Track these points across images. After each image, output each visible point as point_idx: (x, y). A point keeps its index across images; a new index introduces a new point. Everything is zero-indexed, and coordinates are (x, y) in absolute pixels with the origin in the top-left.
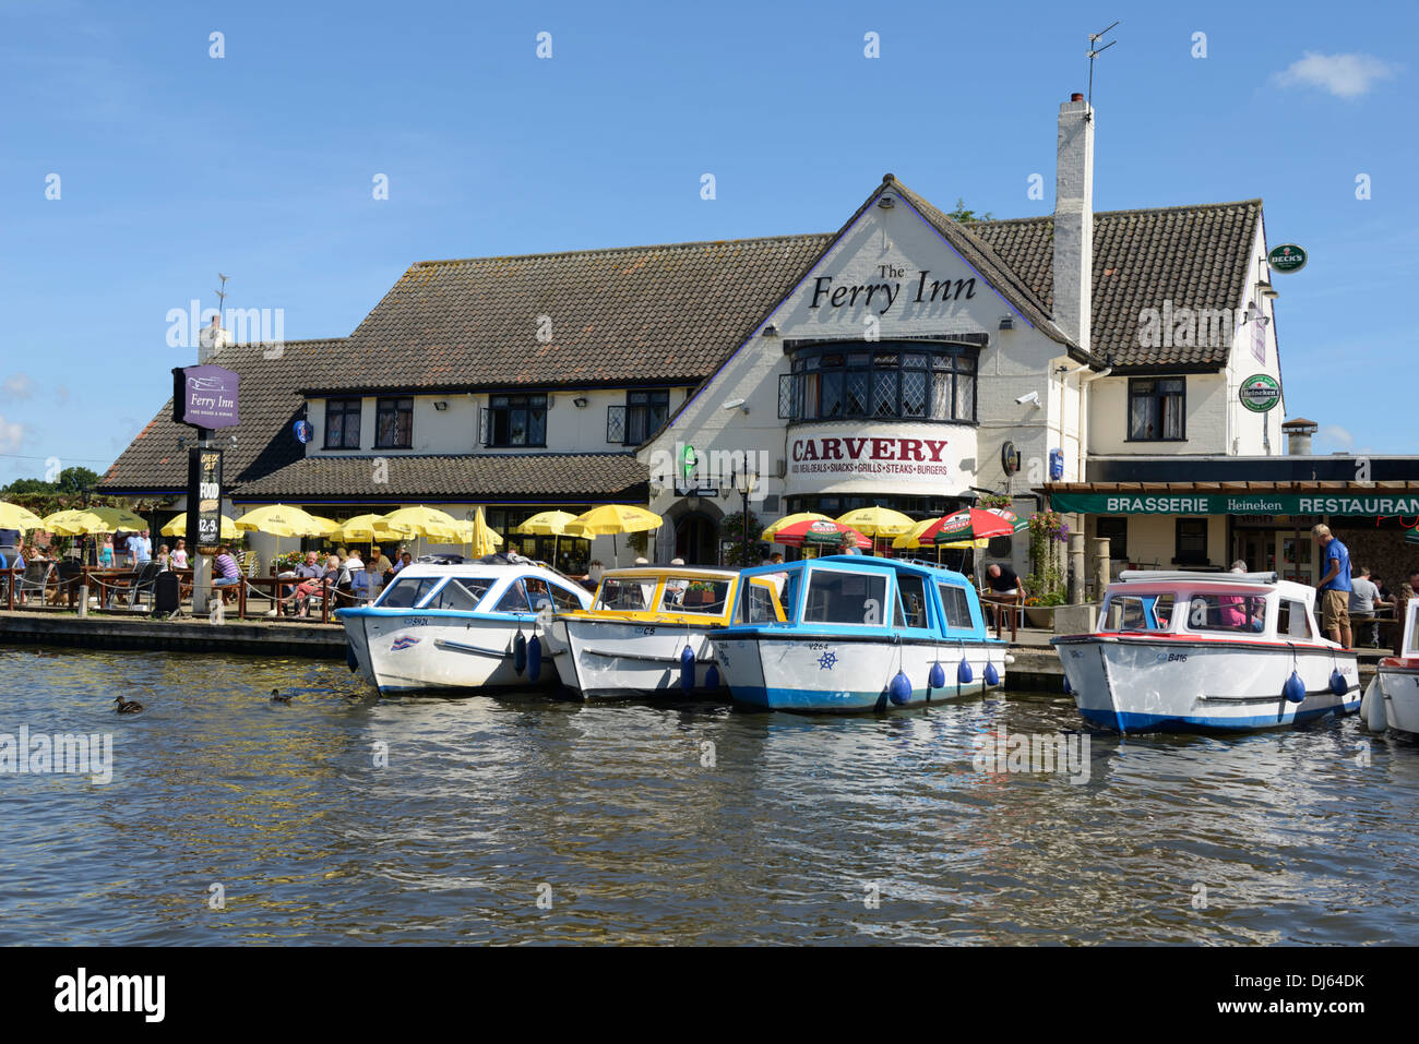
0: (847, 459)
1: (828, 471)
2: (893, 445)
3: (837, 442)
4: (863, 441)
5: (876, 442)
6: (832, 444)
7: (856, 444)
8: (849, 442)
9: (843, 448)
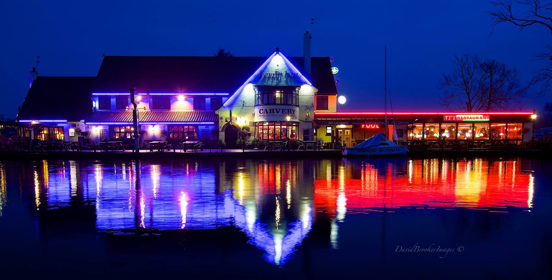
0: (276, 113)
1: (271, 116)
2: (286, 110)
3: (273, 110)
4: (280, 109)
5: (283, 110)
6: (272, 110)
7: (278, 110)
8: (276, 109)
9: (275, 111)
